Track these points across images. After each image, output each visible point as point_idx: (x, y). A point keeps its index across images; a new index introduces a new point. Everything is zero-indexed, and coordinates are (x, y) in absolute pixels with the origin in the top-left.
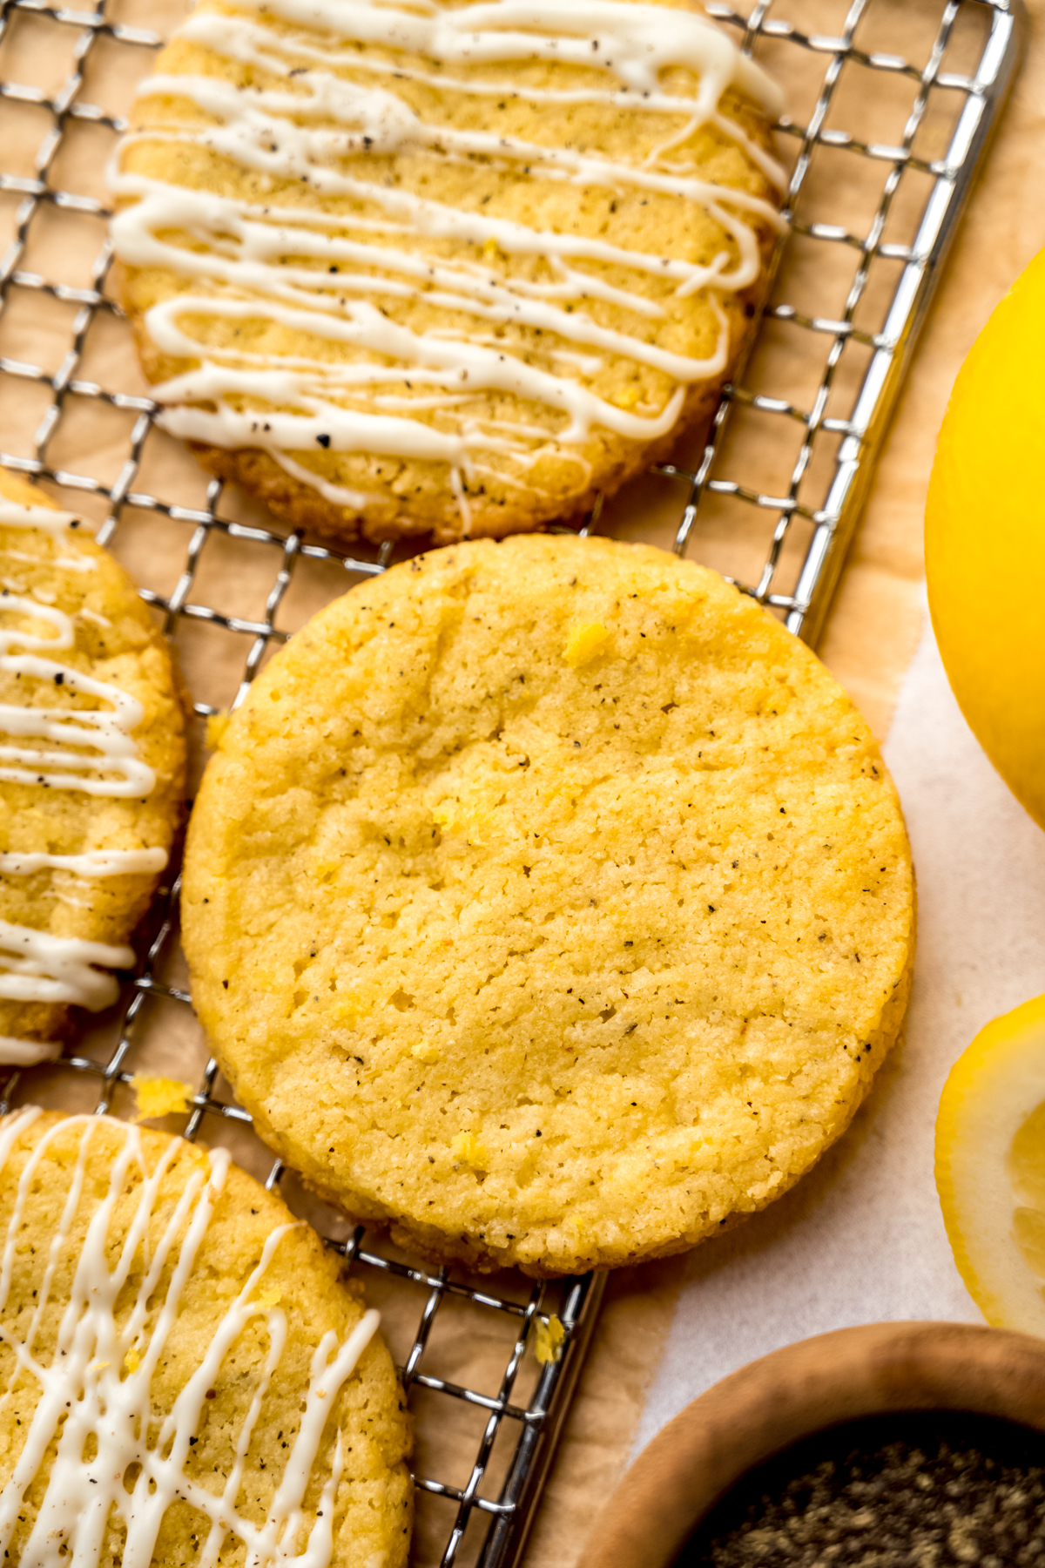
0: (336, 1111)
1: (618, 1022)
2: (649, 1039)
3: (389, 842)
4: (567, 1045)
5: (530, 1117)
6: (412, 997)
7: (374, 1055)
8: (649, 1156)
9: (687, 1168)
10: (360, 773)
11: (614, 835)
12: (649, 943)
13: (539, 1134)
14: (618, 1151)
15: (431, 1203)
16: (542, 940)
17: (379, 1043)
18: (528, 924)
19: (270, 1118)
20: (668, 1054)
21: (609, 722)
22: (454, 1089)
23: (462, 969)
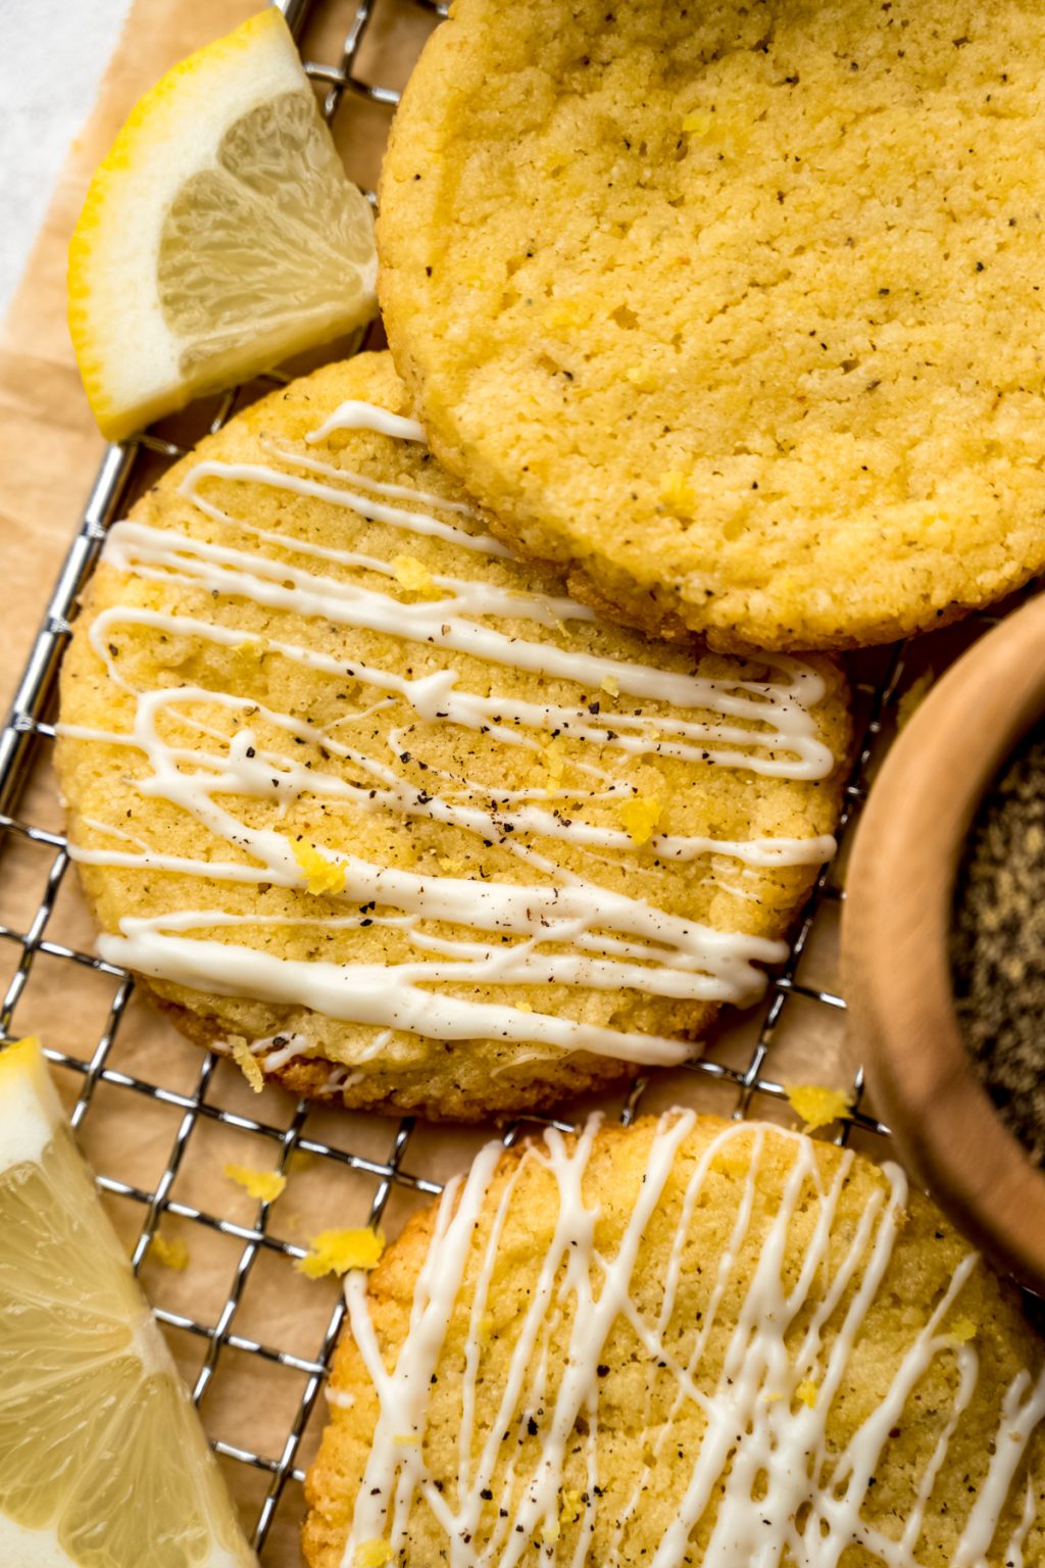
0: (536, 427)
1: (860, 375)
2: (892, 399)
3: (628, 145)
4: (800, 394)
5: (749, 467)
6: (636, 315)
7: (586, 373)
8: (875, 525)
9: (915, 543)
10: (608, 64)
11: (883, 171)
12: (906, 294)
13: (755, 486)
14: (840, 517)
15: (628, 542)
16: (788, 275)
17: (594, 362)
18: (775, 254)
19: (459, 426)
20: (911, 418)
21: (893, 49)
22: (667, 424)
23: (696, 291)
